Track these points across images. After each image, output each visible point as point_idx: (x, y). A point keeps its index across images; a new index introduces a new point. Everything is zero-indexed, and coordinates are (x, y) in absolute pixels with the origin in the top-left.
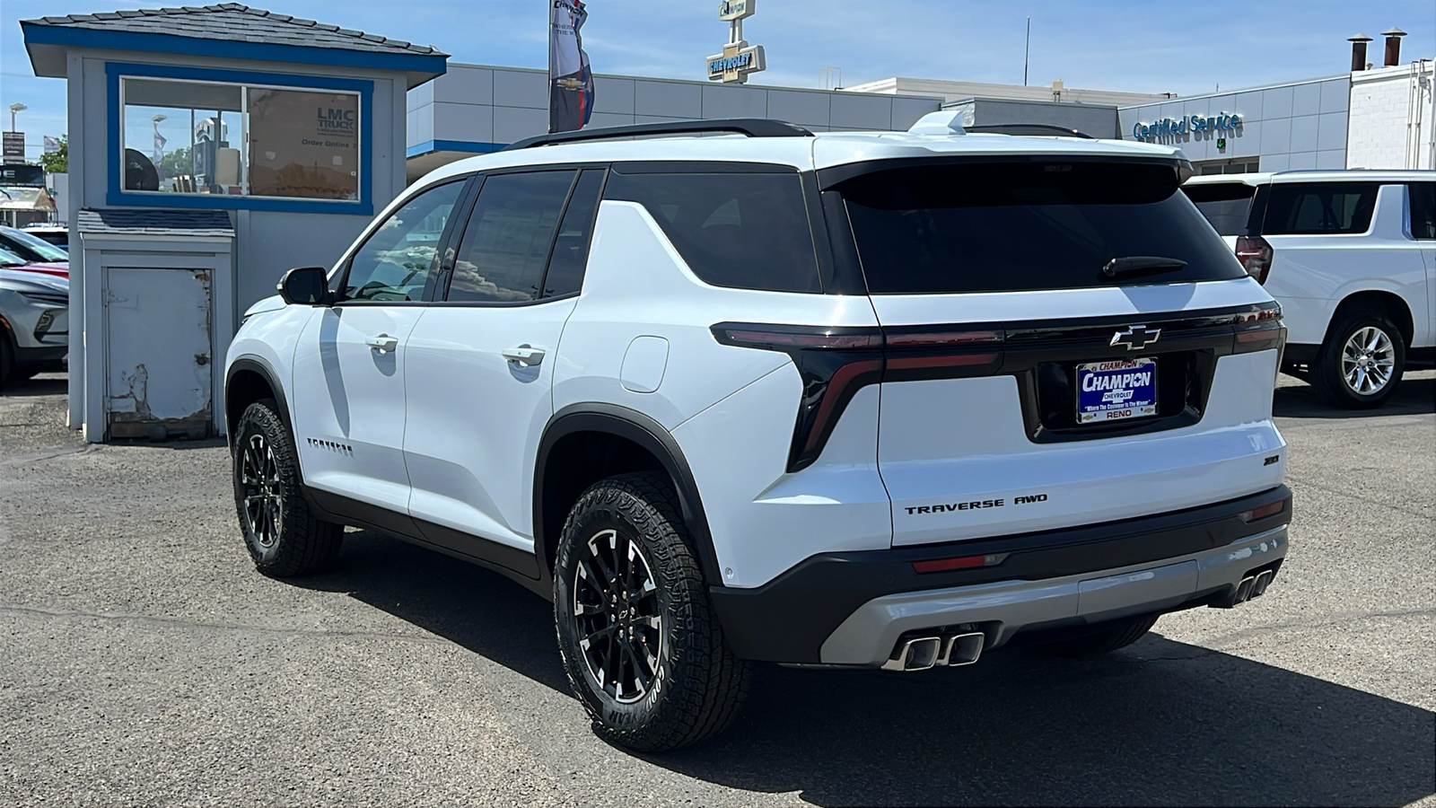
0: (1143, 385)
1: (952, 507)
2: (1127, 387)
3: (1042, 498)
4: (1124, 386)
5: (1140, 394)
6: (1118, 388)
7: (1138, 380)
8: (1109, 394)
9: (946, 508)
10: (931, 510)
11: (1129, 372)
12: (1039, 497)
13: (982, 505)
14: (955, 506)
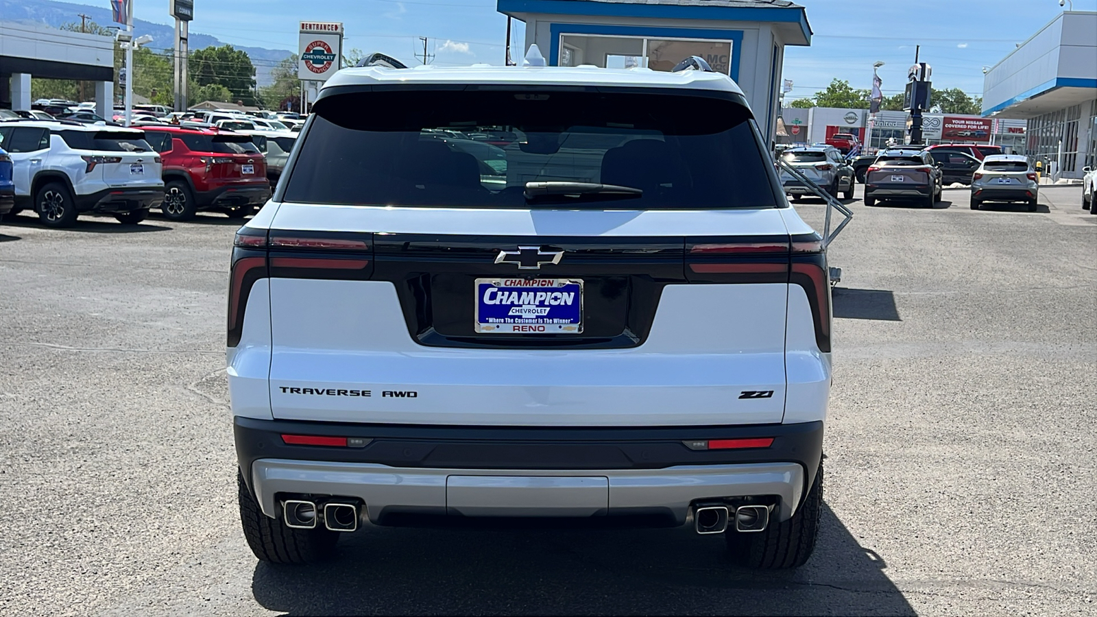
0: (563, 304)
1: (320, 392)
2: (542, 304)
3: (412, 394)
4: (537, 303)
5: (557, 312)
6: (529, 304)
7: (556, 299)
8: (517, 308)
9: (314, 391)
10: (301, 391)
11: (546, 290)
12: (409, 393)
13: (349, 393)
14: (323, 390)
